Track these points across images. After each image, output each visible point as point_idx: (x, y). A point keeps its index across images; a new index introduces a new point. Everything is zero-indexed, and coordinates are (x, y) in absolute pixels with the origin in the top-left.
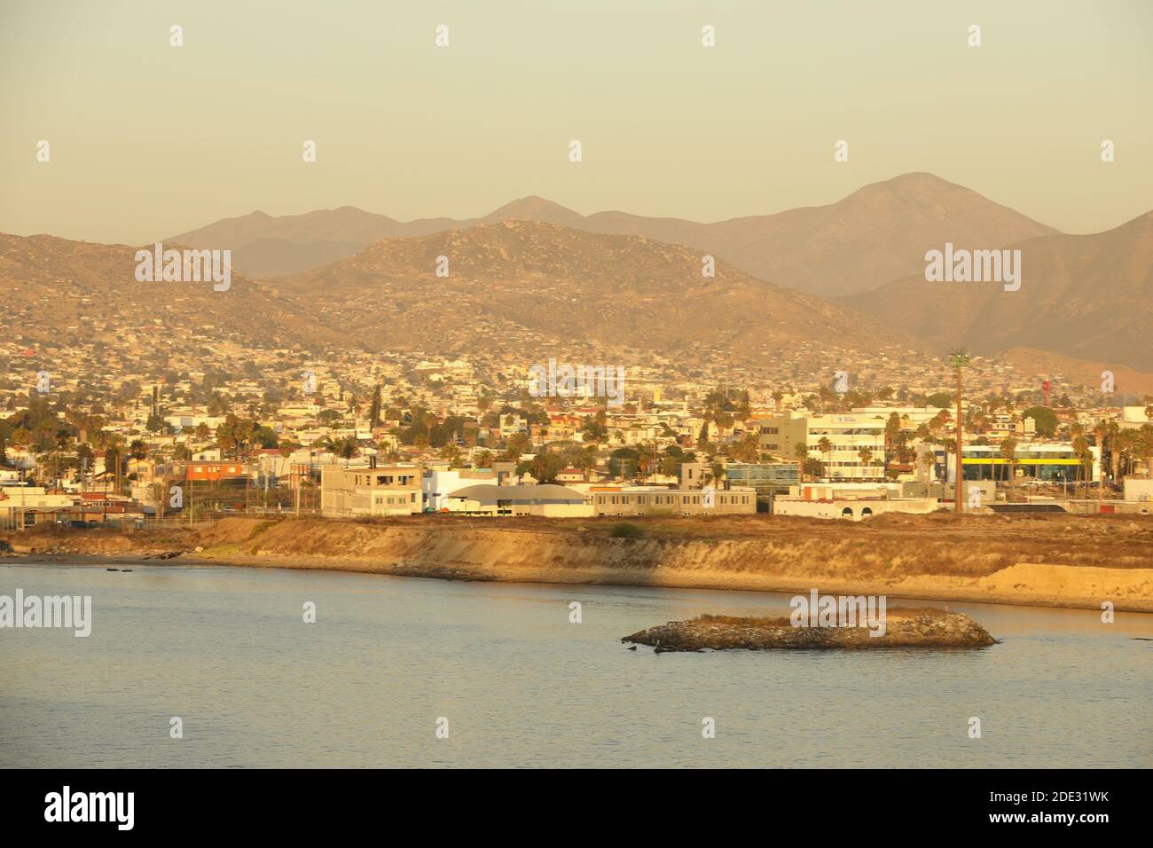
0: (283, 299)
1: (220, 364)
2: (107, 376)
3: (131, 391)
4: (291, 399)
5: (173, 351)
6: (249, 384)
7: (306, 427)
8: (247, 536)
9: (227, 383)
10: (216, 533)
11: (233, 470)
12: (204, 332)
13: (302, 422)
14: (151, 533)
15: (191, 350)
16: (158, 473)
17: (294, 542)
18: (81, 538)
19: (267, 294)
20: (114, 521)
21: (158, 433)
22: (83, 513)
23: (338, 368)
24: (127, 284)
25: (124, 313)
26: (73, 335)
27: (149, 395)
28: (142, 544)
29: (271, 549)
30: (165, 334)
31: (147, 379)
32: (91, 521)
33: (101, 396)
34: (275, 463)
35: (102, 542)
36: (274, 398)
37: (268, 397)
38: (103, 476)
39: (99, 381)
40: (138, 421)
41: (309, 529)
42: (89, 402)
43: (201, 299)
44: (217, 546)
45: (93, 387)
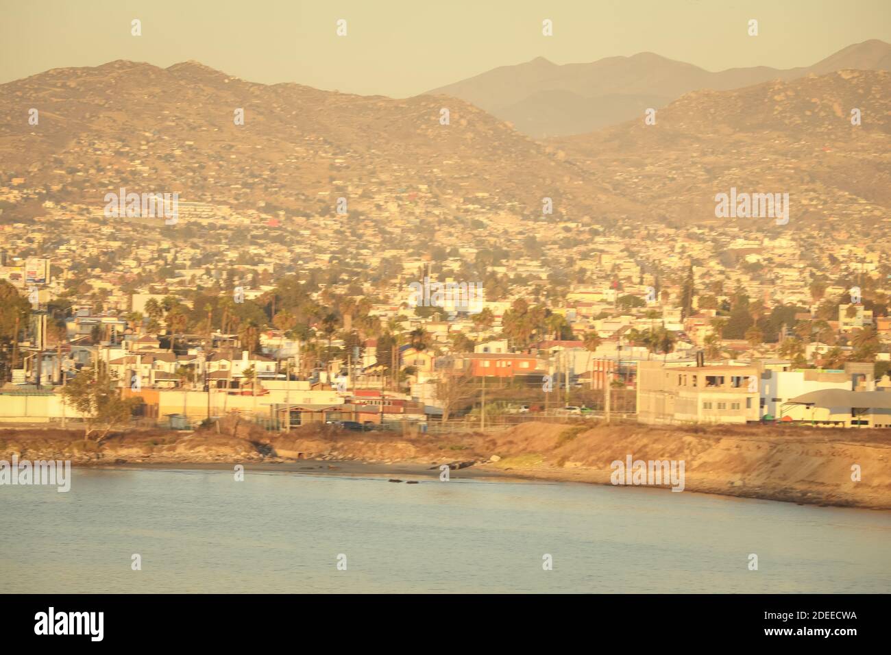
0: (570, 163)
1: (495, 239)
2: (364, 251)
3: (391, 269)
4: (581, 281)
5: (440, 223)
6: (530, 263)
7: (603, 316)
8: (552, 444)
9: (504, 261)
10: (515, 440)
11: (525, 365)
12: (477, 201)
13: (597, 310)
14: (437, 438)
15: (462, 222)
16: (437, 366)
17: (609, 452)
18: (357, 442)
19: (552, 156)
20: (393, 422)
21: (430, 319)
22: (357, 413)
23: (635, 245)
24: (387, 143)
25: (384, 177)
26: (324, 202)
27: (413, 274)
28: (428, 451)
29: (581, 460)
30: (431, 203)
31: (410, 255)
32: (367, 422)
33: (357, 274)
34: (575, 357)
35: (381, 448)
36: (561, 281)
37: (554, 279)
38: (373, 369)
39: (355, 257)
40: (405, 305)
41: (626, 437)
42: (345, 282)
43: (474, 161)
44: (516, 455)
45: (348, 264)
